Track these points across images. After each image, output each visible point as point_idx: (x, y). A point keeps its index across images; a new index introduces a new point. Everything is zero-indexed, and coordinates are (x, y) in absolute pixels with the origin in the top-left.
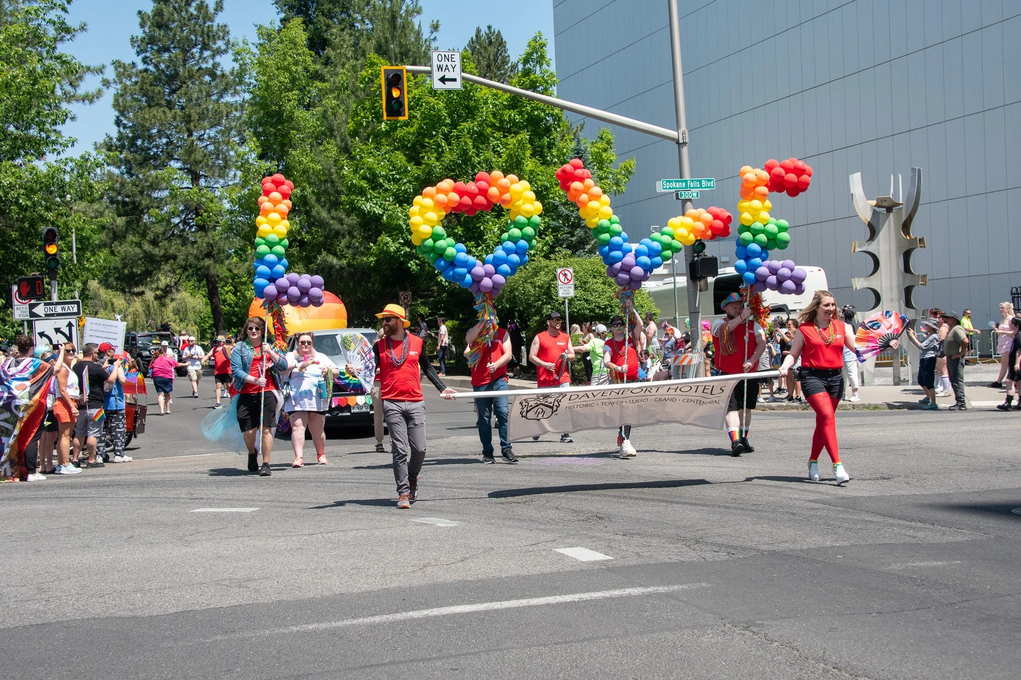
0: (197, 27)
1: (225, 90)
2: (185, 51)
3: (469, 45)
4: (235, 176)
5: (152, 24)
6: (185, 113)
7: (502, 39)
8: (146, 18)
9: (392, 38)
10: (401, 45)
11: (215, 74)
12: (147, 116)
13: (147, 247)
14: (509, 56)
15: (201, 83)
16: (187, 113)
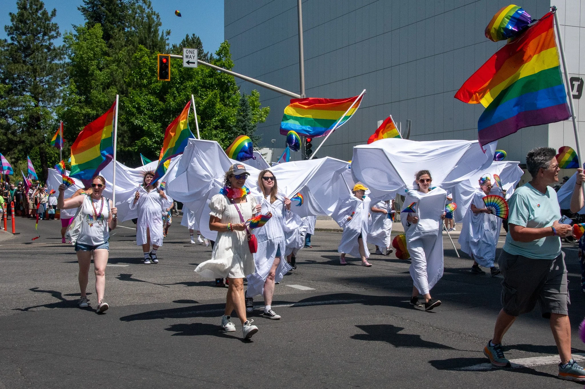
0: (42, 24)
1: (55, 57)
2: (34, 36)
3: (182, 43)
4: (59, 101)
5: (18, 20)
6: (33, 67)
7: (200, 41)
8: (14, 17)
9: (149, 37)
10: (153, 41)
11: (50, 49)
12: (13, 68)
13: (10, 136)
14: (203, 50)
15: (43, 52)
16: (35, 68)
